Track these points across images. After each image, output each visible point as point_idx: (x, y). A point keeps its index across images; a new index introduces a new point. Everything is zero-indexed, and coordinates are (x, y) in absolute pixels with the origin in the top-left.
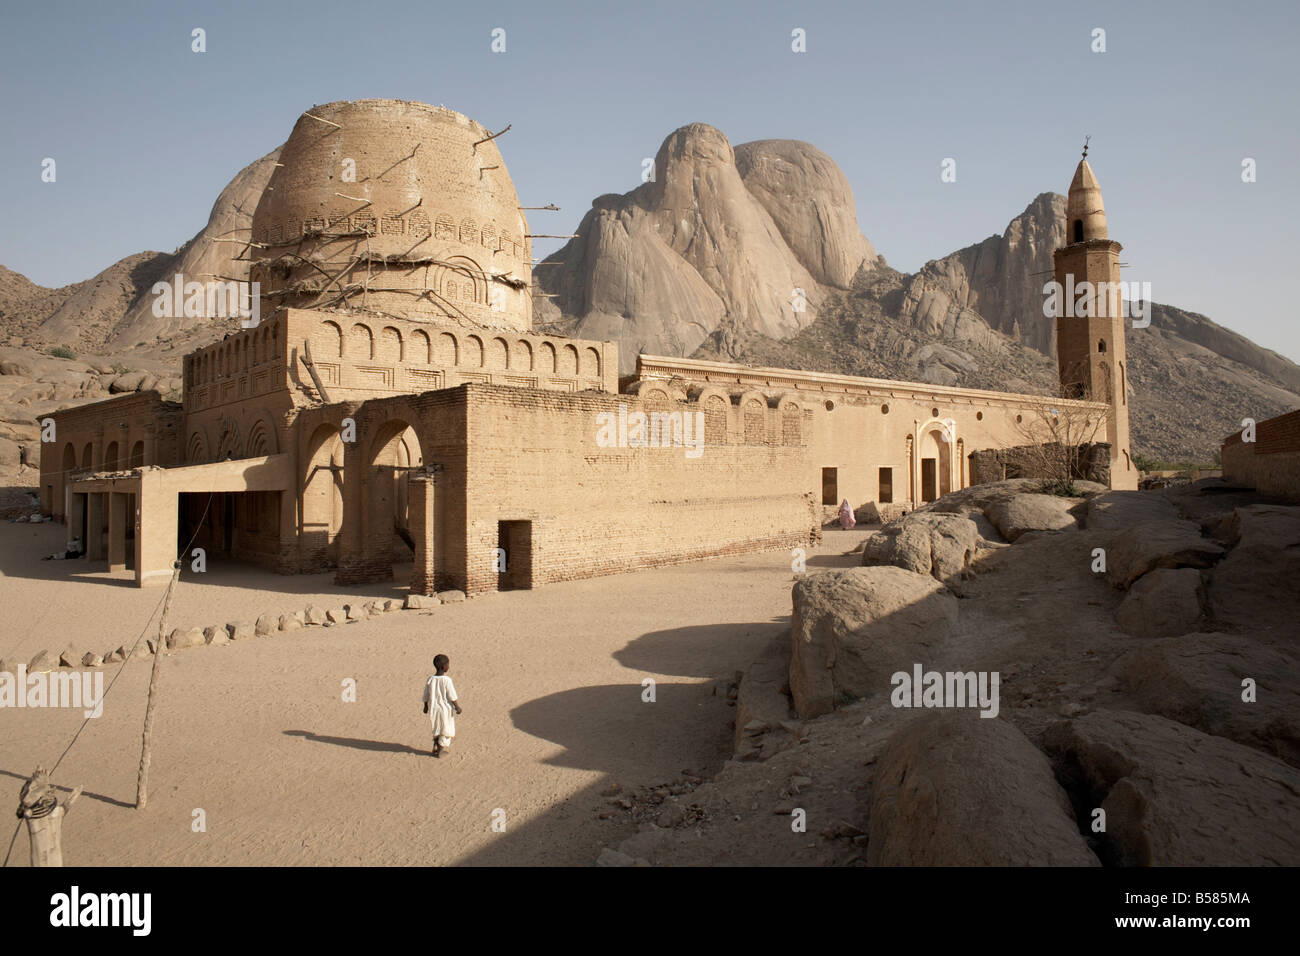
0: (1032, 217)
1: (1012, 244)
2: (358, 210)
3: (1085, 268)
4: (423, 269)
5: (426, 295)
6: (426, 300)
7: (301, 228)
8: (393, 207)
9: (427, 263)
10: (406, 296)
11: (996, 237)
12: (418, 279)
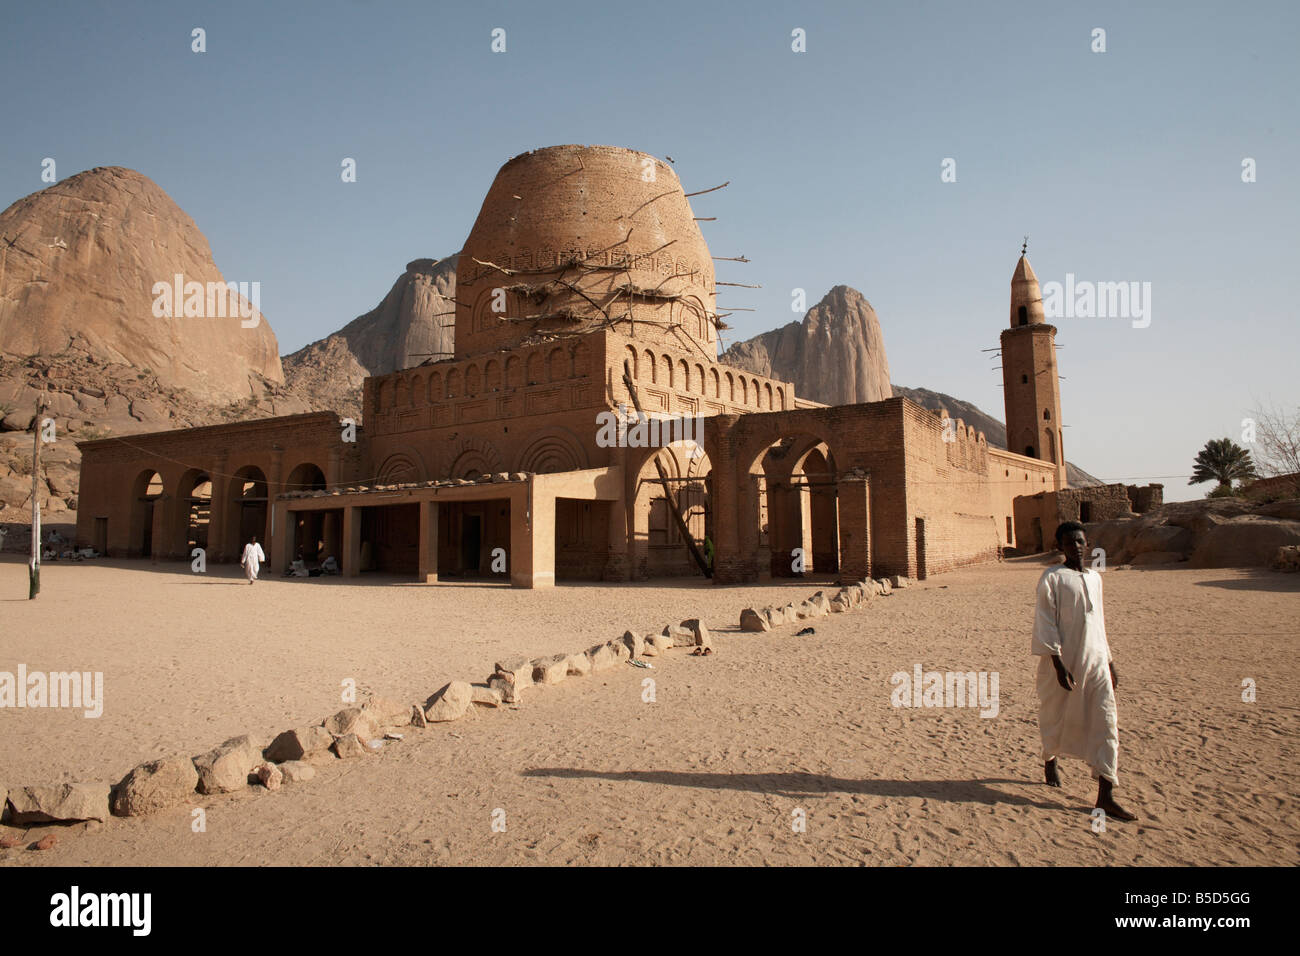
0: (828, 307)
1: (810, 331)
2: (615, 246)
3: (1032, 347)
4: (668, 304)
5: (672, 329)
6: (671, 333)
7: (555, 259)
8: (646, 246)
9: (673, 300)
10: (657, 328)
11: (796, 323)
12: (664, 314)
